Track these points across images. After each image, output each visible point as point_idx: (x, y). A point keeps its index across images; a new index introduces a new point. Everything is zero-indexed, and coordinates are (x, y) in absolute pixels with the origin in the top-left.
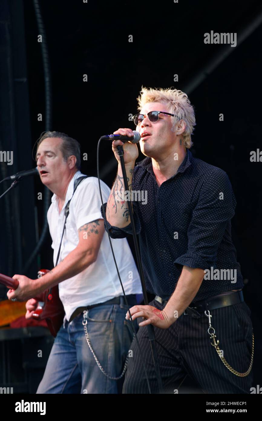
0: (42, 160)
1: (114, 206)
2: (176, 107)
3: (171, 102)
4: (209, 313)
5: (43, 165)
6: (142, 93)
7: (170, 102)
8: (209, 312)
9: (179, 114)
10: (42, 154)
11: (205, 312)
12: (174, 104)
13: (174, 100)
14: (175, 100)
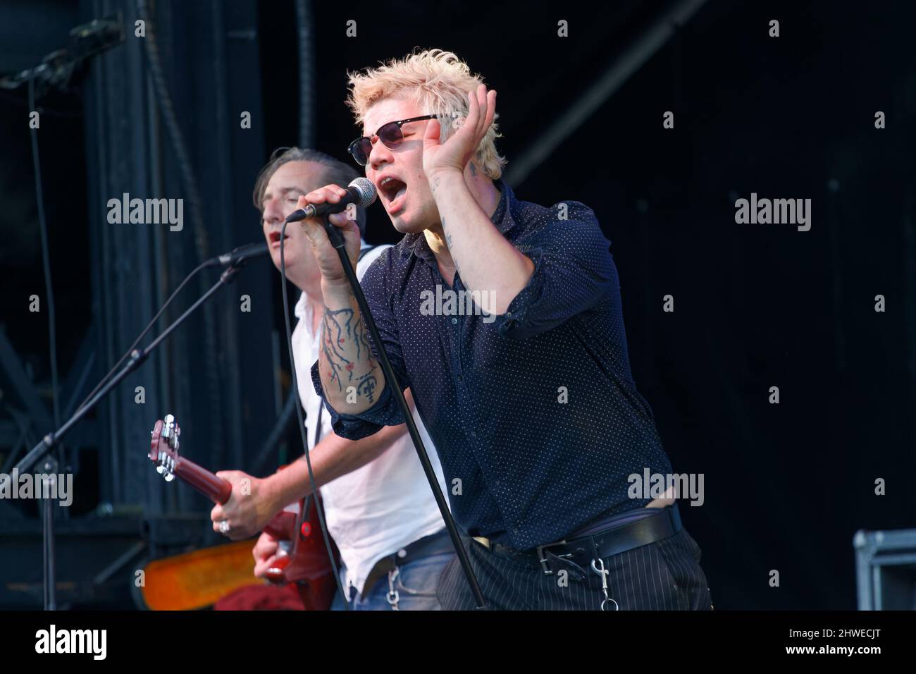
0: (276, 208)
1: (333, 377)
2: (437, 94)
3: (423, 87)
4: (602, 566)
5: (277, 219)
6: (352, 86)
7: (419, 89)
8: (602, 562)
9: (447, 109)
10: (276, 195)
11: (593, 563)
12: (431, 88)
13: (427, 78)
14: (431, 79)
